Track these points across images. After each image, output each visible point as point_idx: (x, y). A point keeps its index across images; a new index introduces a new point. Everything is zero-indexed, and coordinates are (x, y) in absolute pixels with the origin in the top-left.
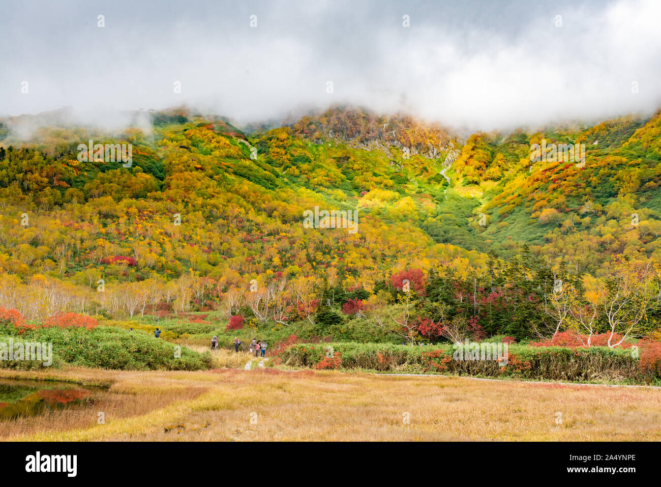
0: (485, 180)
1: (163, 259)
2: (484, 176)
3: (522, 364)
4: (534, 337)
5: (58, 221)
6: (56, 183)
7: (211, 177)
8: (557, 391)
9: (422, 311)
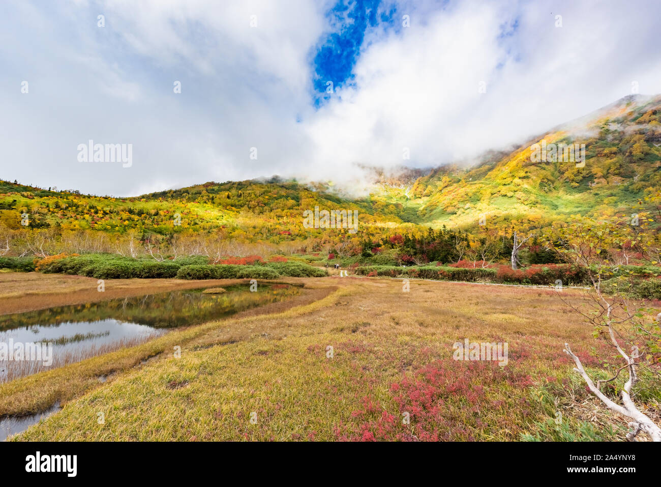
0: (424, 196)
1: (301, 232)
2: (423, 195)
3: (448, 274)
4: (450, 262)
5: (262, 219)
6: (260, 205)
7: (316, 200)
8: (465, 287)
9: (404, 252)
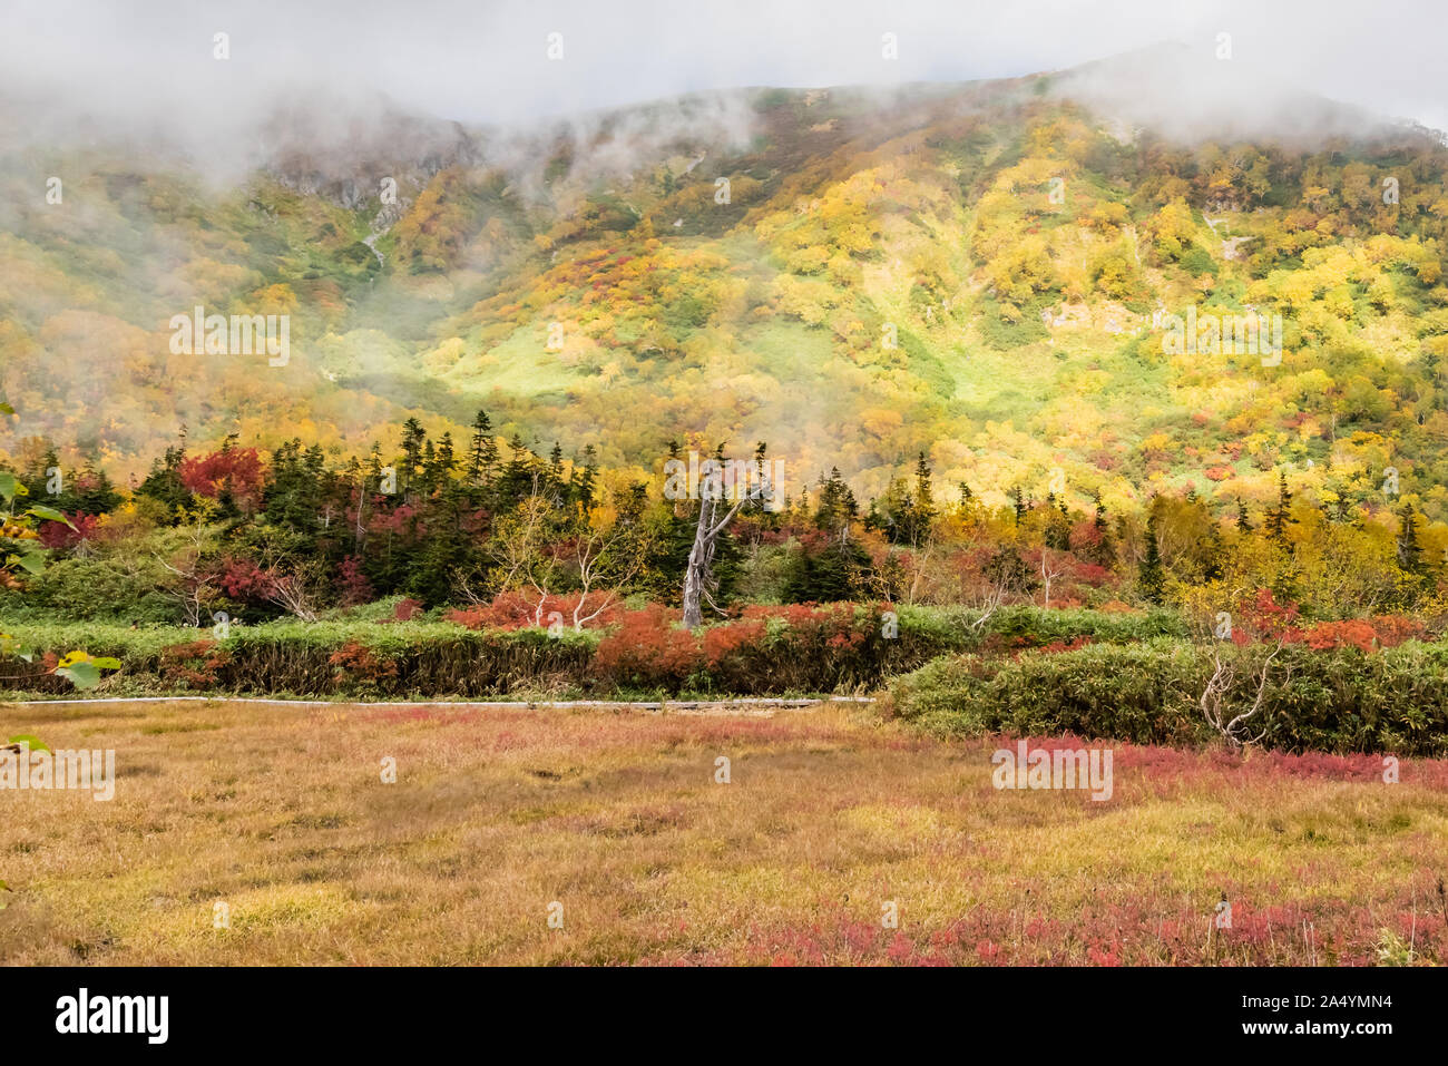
0: (461, 267)
2: (459, 260)
3: (381, 667)
4: (460, 600)
